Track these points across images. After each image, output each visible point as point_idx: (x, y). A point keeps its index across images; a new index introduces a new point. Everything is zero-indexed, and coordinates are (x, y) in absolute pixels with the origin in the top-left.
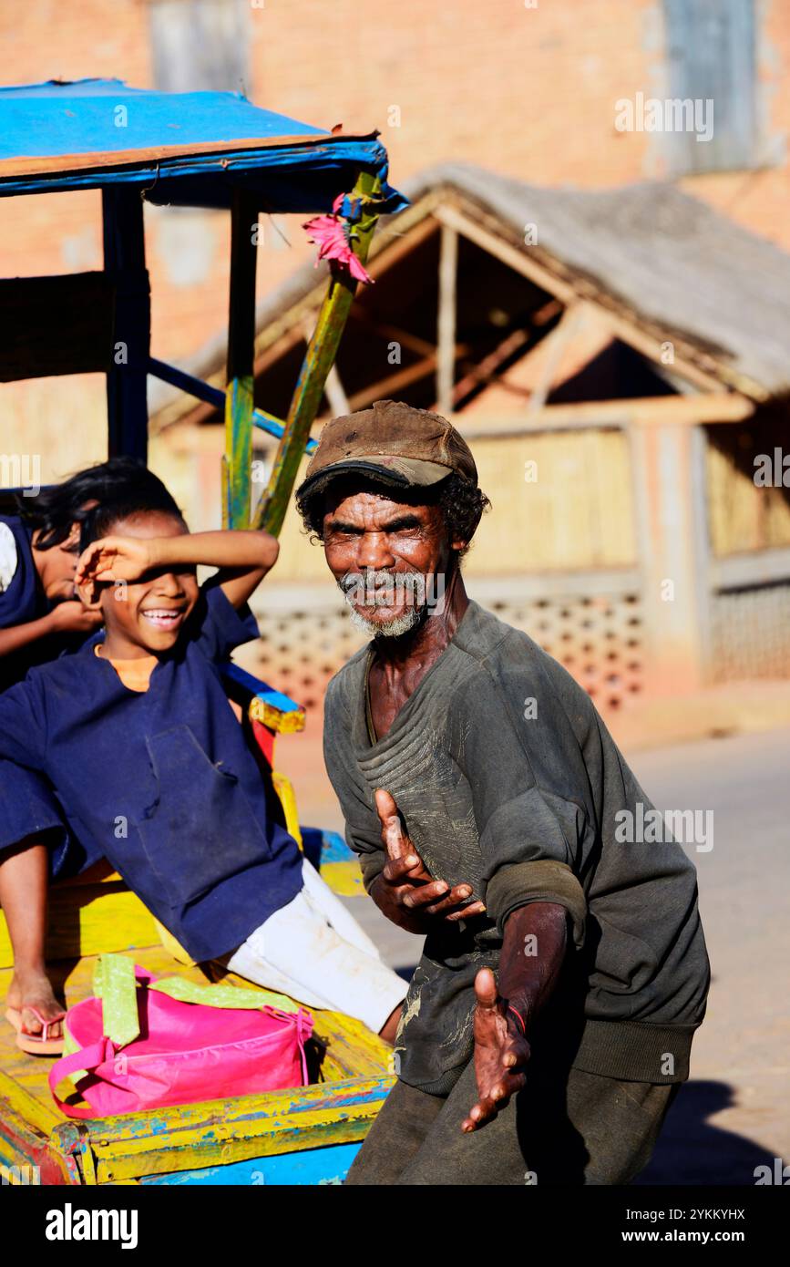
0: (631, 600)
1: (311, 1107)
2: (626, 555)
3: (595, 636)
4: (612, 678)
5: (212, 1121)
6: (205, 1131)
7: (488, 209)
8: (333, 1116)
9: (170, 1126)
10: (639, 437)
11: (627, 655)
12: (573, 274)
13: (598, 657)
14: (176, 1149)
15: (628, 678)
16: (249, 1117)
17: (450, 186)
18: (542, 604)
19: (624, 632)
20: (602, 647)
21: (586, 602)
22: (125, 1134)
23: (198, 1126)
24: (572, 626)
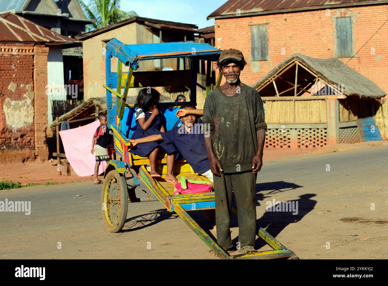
0: (325, 129)
1: (206, 195)
2: (325, 121)
3: (319, 135)
4: (322, 142)
5: (191, 196)
6: (190, 198)
7: (304, 62)
8: (210, 197)
9: (185, 197)
10: (328, 101)
11: (324, 138)
12: (318, 73)
13: (319, 139)
14: (185, 200)
15: (324, 142)
16: (197, 196)
17: (297, 57)
18: (311, 129)
19: (324, 134)
20: (320, 137)
21: (318, 129)
22: (178, 197)
23: (189, 197)
24: (315, 133)
